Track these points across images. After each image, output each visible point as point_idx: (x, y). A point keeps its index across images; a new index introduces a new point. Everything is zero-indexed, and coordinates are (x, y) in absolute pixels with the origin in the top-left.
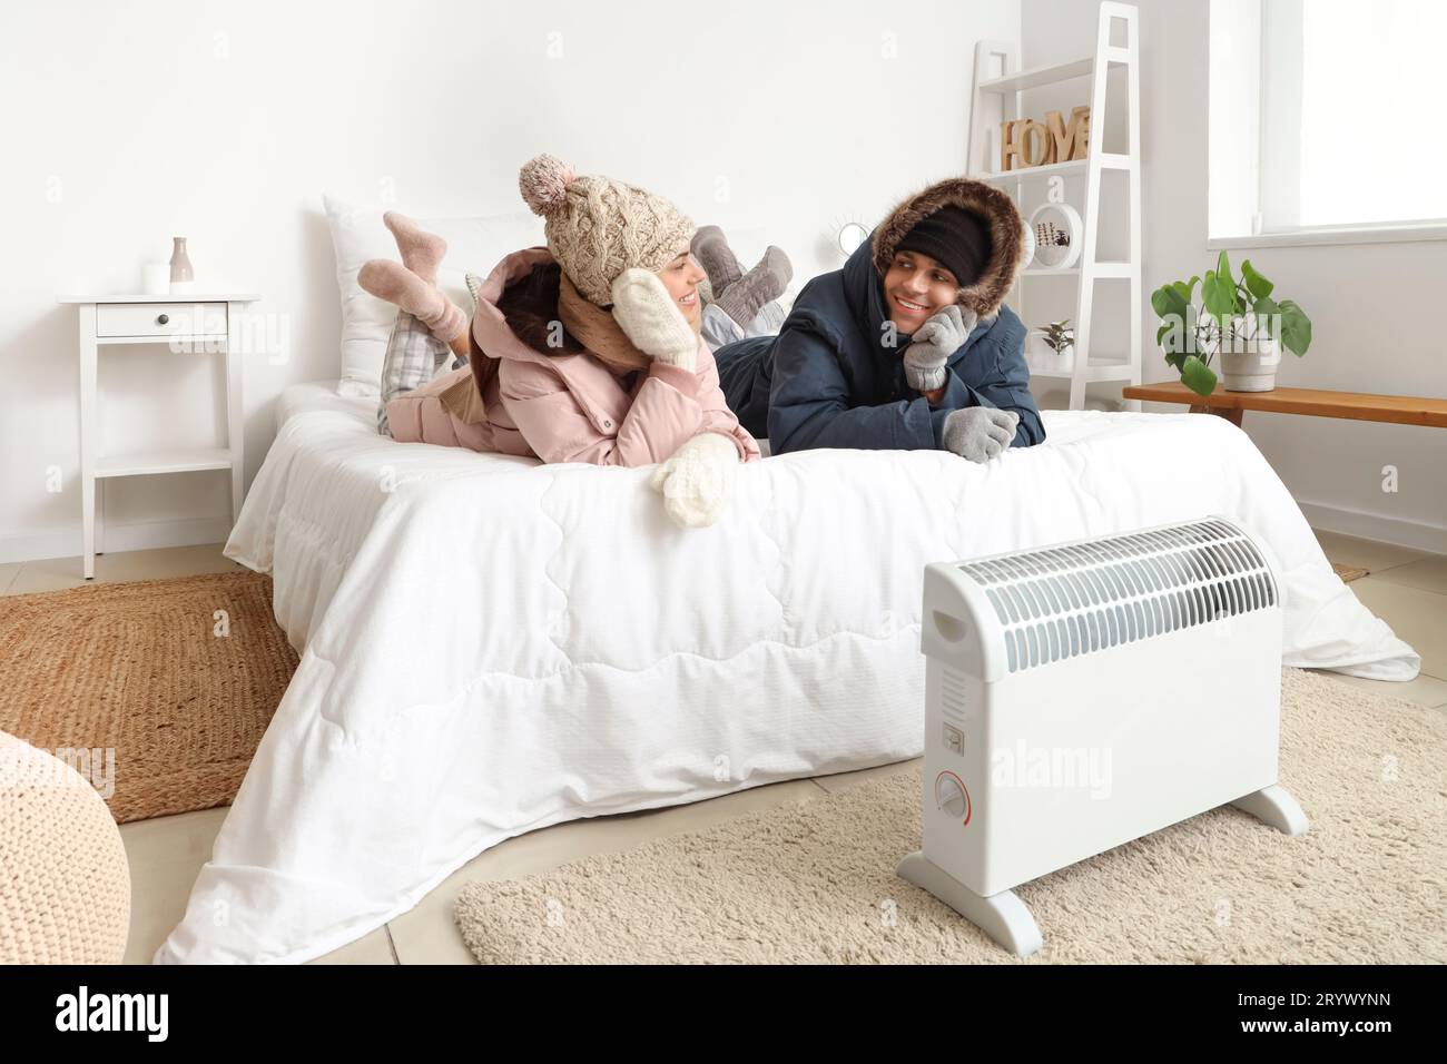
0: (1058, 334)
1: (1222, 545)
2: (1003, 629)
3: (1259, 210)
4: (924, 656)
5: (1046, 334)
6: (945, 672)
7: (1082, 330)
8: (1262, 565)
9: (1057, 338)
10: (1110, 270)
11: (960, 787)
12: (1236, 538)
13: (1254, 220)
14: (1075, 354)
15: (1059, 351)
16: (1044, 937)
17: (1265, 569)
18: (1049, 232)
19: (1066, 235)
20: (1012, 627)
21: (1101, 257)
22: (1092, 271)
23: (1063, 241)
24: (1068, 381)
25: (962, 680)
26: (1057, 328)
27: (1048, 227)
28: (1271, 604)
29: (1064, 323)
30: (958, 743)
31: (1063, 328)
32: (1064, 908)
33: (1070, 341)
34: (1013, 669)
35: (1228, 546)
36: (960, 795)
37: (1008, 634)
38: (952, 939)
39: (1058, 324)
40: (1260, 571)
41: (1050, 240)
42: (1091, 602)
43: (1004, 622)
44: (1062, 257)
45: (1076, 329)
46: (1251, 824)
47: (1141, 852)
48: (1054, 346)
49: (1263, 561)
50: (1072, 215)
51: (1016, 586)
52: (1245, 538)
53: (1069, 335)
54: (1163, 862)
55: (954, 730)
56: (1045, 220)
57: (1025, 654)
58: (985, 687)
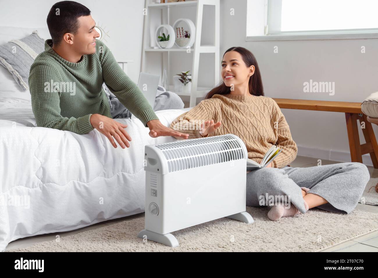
0: (185, 77)
1: (231, 141)
2: (167, 161)
3: (267, 24)
4: (145, 171)
5: (180, 77)
6: (151, 174)
7: (195, 75)
8: (240, 147)
9: (184, 79)
10: (207, 49)
11: (156, 206)
12: (234, 140)
13: (265, 28)
14: (192, 85)
15: (185, 84)
16: (179, 244)
17: (241, 148)
18: (181, 31)
19: (189, 33)
20: (169, 160)
21: (203, 44)
22: (199, 50)
23: (187, 36)
24: (189, 97)
25: (156, 176)
26: (184, 74)
27: (181, 29)
28: (243, 158)
29: (187, 72)
30: (155, 193)
31: (187, 74)
32: (185, 239)
33: (190, 80)
34: (170, 171)
35: (233, 141)
36: (156, 208)
37: (168, 162)
38: (155, 246)
39: (185, 72)
40: (240, 148)
41: (182, 35)
42: (191, 155)
43: (168, 159)
44: (187, 44)
45: (192, 75)
46: (238, 222)
47: (206, 228)
48: (183, 82)
49: (241, 146)
50: (191, 24)
51: (170, 150)
52: (236, 140)
53: (190, 77)
54: (212, 230)
55: (154, 190)
56: (180, 26)
57: (173, 167)
58: (162, 176)
